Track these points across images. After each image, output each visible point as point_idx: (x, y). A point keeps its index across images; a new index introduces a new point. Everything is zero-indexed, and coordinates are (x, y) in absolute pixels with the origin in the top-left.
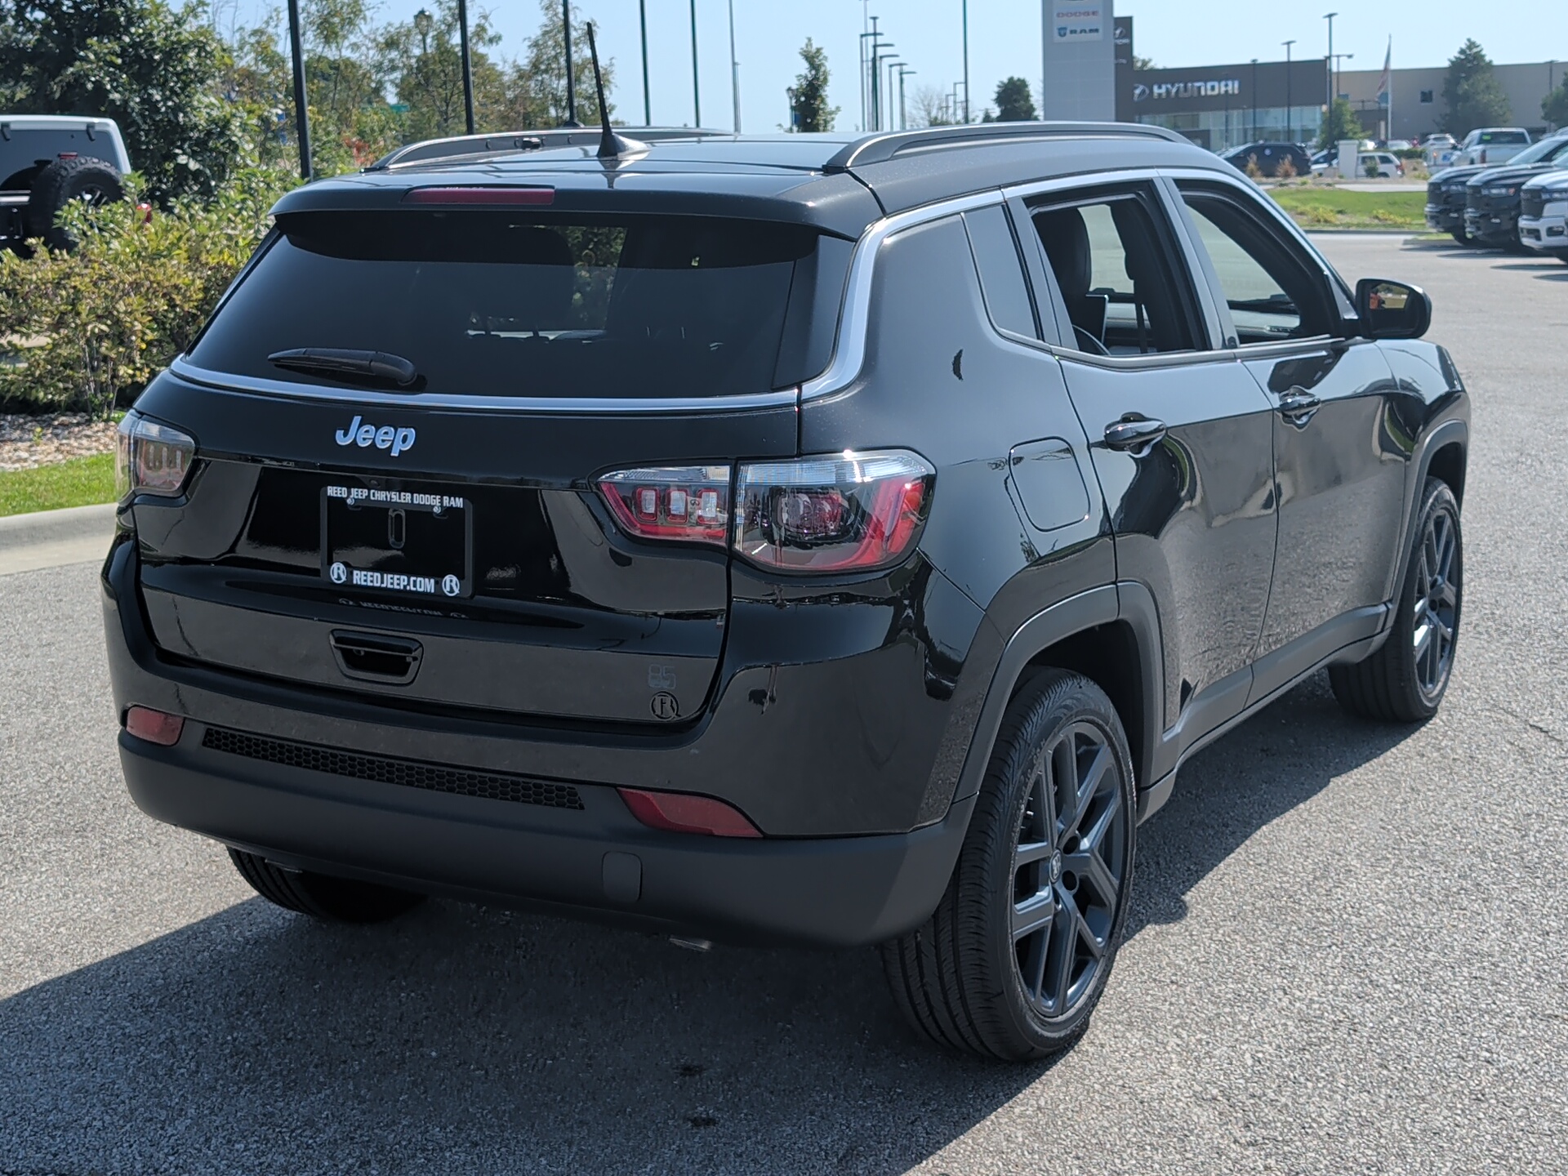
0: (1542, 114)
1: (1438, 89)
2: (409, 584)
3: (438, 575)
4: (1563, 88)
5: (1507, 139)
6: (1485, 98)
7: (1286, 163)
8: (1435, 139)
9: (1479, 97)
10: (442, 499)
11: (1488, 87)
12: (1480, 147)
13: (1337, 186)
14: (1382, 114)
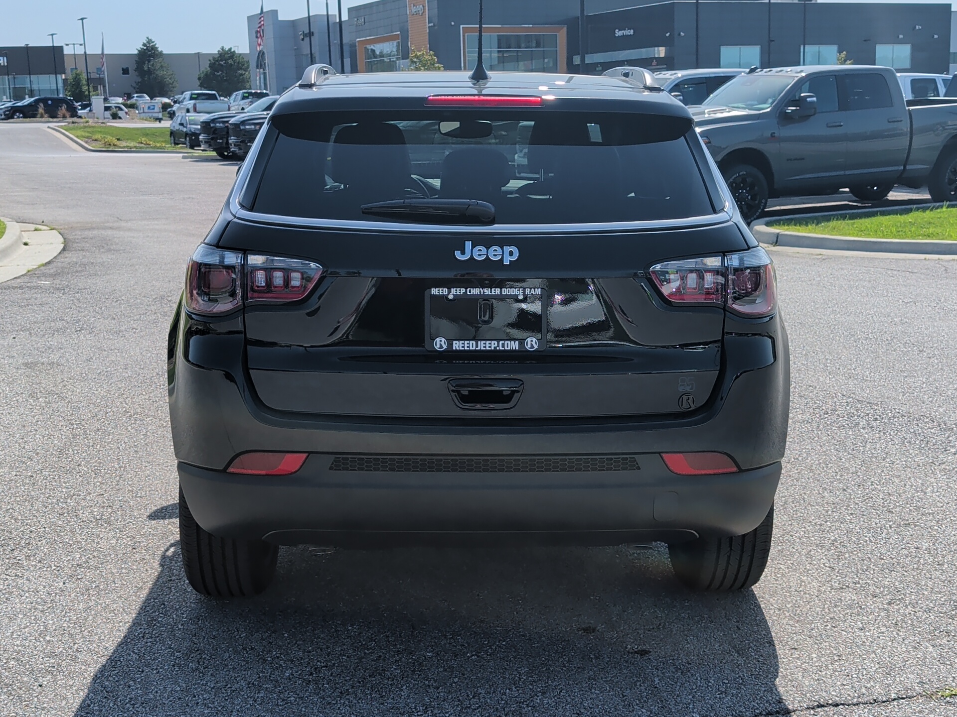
0: (199, 83)
1: (132, 68)
2: (498, 346)
4: (209, 69)
5: (203, 97)
6: (161, 73)
7: (63, 109)
8: (137, 97)
9: (158, 73)
10: (524, 290)
11: (162, 66)
12: (193, 102)
13: (108, 124)
14: (101, 81)
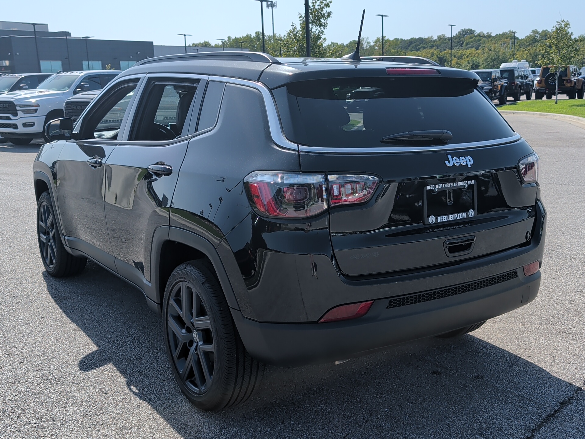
2: (457, 217)
3: (467, 211)
10: (467, 182)
